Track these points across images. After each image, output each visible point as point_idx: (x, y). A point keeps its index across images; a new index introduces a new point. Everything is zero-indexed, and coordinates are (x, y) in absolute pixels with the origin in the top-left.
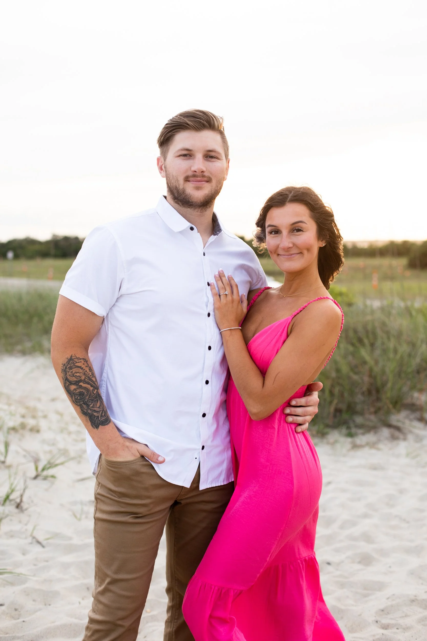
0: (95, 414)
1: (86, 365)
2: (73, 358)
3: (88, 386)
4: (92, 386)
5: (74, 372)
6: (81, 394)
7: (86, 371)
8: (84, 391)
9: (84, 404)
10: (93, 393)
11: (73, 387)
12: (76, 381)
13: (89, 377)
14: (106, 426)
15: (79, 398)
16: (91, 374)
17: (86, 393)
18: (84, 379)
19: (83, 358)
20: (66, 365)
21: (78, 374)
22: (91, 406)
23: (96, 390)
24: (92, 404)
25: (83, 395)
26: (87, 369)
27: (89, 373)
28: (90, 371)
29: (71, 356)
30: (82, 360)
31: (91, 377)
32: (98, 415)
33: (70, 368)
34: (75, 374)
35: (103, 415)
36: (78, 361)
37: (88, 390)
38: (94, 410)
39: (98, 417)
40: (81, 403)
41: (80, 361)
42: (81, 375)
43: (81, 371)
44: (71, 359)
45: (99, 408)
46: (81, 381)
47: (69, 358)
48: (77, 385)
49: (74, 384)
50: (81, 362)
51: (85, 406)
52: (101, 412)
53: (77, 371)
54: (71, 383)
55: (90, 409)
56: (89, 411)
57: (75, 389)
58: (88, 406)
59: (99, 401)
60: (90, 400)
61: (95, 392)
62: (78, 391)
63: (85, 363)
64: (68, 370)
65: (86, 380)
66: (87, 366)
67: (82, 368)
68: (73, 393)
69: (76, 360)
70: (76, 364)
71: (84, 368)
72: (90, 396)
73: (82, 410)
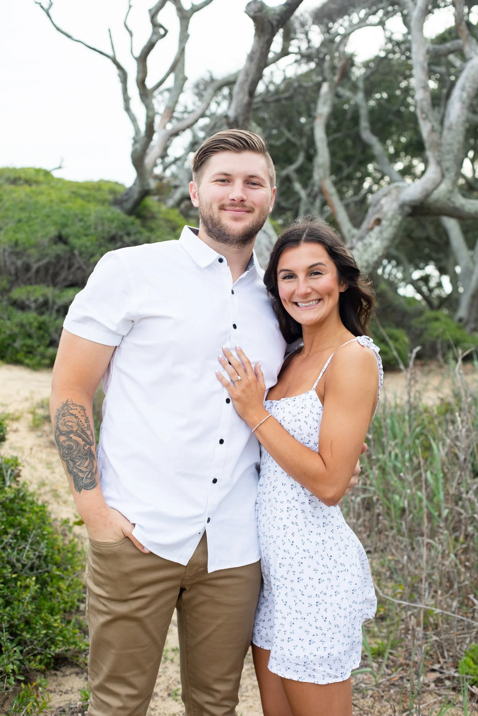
0: (80, 474)
1: (83, 414)
2: (69, 403)
4: (83, 440)
5: (66, 420)
6: (70, 448)
7: (81, 421)
8: (73, 445)
9: (70, 460)
10: (84, 449)
11: (62, 438)
12: (67, 432)
13: (82, 429)
14: (89, 491)
15: (66, 452)
16: (86, 426)
17: (75, 448)
18: (76, 431)
19: (81, 405)
20: (61, 410)
21: (70, 424)
22: (78, 464)
23: (88, 446)
24: (80, 462)
25: (72, 449)
26: (83, 419)
27: (84, 424)
28: (86, 422)
29: (67, 401)
30: (78, 408)
31: (86, 429)
32: (83, 476)
33: (64, 415)
34: (67, 423)
35: (89, 477)
36: (73, 408)
37: (78, 444)
38: (81, 470)
39: (83, 478)
40: (68, 459)
41: (75, 408)
42: (74, 425)
43: (75, 420)
44: (66, 404)
45: (86, 467)
46: (72, 432)
47: (65, 402)
48: (68, 436)
49: (64, 435)
50: (77, 409)
51: (71, 462)
52: (88, 473)
53: (71, 420)
54: (61, 433)
55: (76, 468)
56: (75, 470)
57: (64, 441)
58: (75, 463)
59: (88, 460)
60: (79, 456)
61: (86, 448)
63: (82, 412)
64: (60, 417)
65: (78, 431)
66: (83, 416)
67: (76, 417)
68: (62, 446)
69: (71, 406)
70: (71, 411)
71: (80, 417)
72: (79, 451)
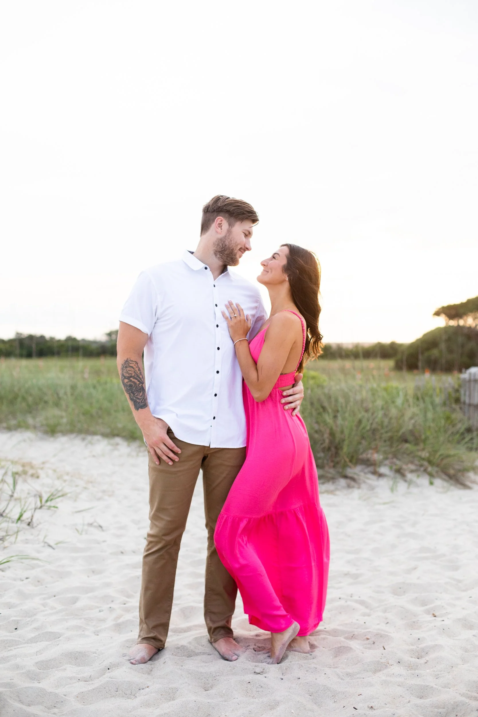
3: (136, 381)
62: (129, 383)
73: (130, 397)
